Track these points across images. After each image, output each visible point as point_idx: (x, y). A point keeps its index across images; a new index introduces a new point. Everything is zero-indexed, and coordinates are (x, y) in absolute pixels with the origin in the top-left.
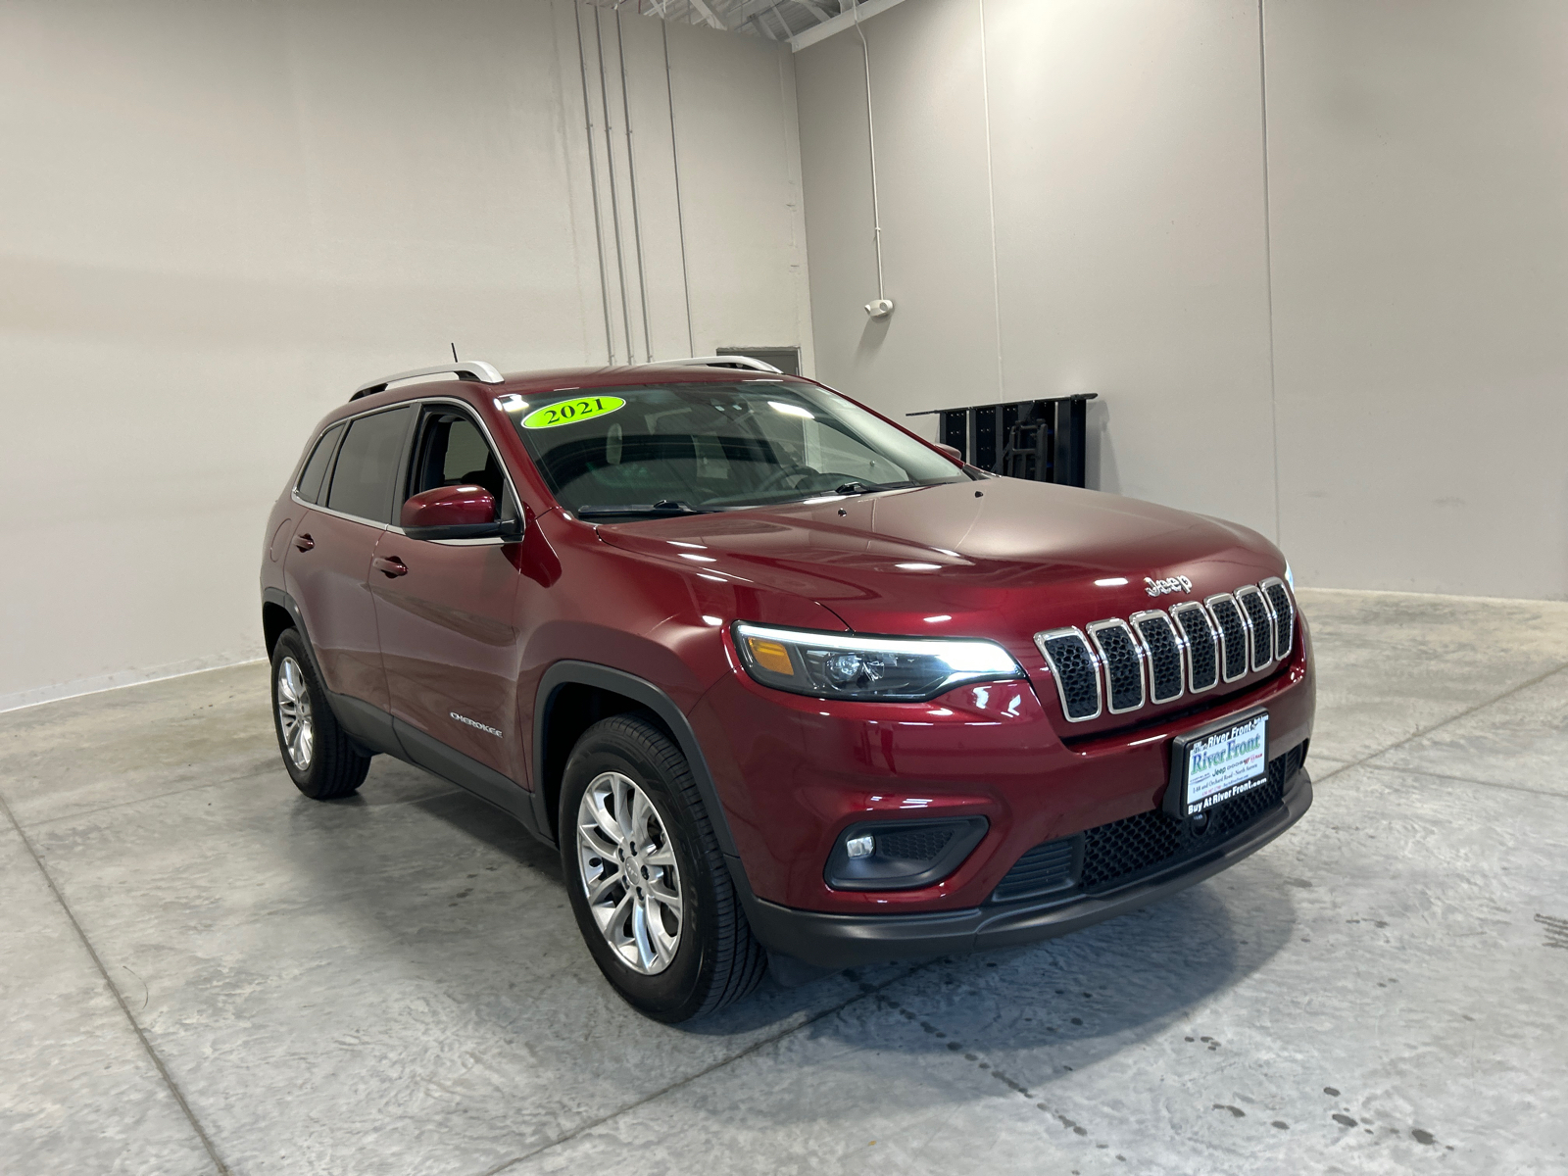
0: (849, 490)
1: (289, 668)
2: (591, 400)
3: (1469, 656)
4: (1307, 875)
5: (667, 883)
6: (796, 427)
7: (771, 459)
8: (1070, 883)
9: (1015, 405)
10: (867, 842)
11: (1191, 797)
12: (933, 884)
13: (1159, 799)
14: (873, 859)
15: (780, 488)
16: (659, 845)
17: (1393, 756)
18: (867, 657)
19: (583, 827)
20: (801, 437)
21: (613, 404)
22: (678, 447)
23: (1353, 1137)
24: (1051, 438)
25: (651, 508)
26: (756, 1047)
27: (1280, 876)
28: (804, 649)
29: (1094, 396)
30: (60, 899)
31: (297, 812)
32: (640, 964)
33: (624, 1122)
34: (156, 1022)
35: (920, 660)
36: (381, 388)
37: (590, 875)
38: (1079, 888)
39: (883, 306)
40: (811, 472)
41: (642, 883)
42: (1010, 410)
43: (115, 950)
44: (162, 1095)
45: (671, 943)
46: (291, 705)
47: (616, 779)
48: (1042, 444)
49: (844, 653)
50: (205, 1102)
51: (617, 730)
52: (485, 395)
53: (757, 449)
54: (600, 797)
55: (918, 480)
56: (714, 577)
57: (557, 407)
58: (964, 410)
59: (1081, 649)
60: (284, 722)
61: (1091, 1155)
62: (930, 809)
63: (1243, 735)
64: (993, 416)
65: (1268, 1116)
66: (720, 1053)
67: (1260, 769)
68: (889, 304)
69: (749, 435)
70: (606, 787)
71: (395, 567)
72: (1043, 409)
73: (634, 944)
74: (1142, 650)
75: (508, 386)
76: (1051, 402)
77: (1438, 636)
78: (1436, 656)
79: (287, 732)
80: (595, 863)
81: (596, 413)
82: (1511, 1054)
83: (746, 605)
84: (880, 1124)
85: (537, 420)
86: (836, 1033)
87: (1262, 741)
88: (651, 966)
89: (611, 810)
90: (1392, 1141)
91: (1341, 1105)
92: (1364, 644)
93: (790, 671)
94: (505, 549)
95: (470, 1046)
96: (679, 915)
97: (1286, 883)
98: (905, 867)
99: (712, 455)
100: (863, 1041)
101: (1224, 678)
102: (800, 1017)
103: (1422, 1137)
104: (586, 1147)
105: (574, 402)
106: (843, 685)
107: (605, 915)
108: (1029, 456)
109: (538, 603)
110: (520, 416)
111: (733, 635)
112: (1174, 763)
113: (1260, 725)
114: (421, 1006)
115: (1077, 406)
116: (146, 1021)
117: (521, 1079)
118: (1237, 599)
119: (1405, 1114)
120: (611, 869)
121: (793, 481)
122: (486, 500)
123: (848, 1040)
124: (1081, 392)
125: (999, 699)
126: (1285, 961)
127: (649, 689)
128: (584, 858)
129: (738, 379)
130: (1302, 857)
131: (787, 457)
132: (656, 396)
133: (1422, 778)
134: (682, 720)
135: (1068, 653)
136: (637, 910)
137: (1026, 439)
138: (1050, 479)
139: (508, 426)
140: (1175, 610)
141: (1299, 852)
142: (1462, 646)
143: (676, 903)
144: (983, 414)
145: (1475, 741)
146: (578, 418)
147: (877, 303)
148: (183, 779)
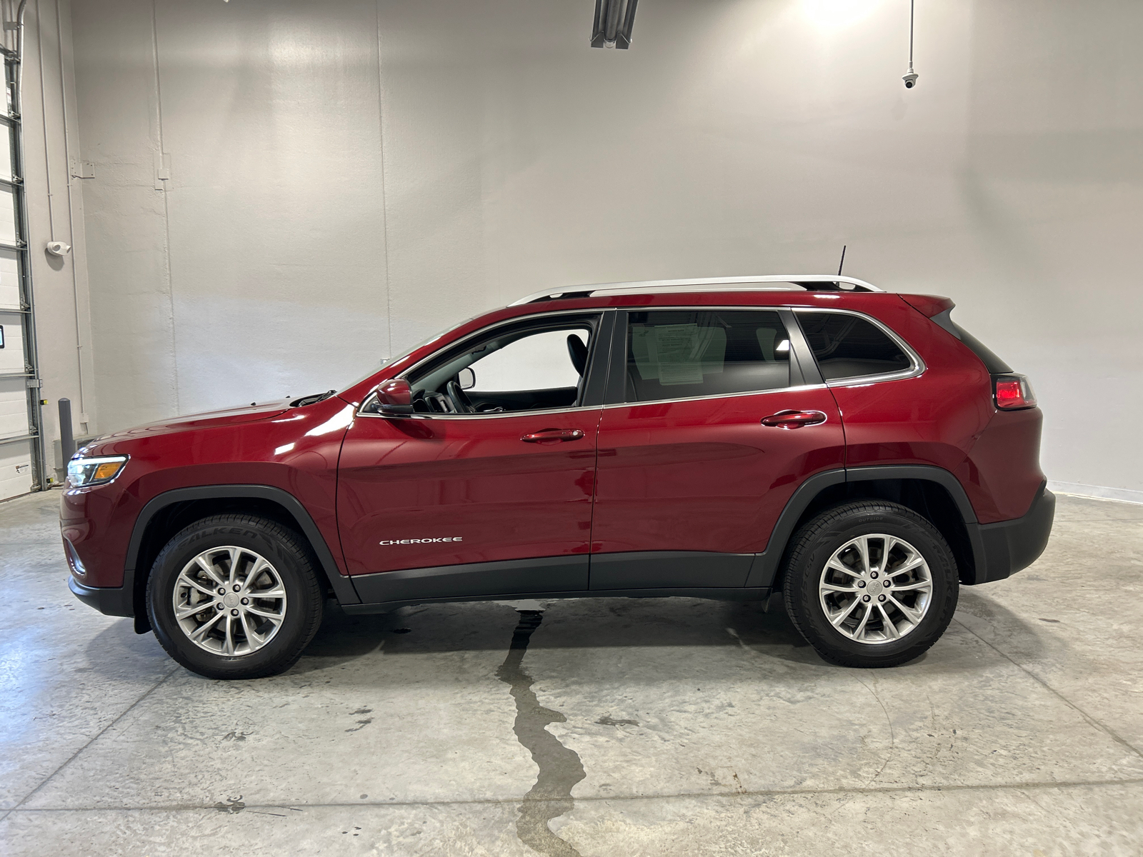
27: (96, 672)
97: (92, 669)
130: (81, 687)
141: (83, 689)
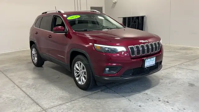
0: (108, 29)
1: (34, 50)
2: (76, 16)
3: (192, 54)
4: (163, 78)
5: (85, 74)
6: (102, 20)
7: (98, 24)
8: (131, 74)
9: (133, 17)
10: (108, 69)
11: (145, 66)
12: (115, 74)
13: (142, 66)
14: (109, 71)
15: (99, 28)
16: (84, 70)
17: (178, 66)
18: (109, 48)
19: (75, 68)
20: (102, 21)
21: (79, 16)
22: (86, 22)
23: (160, 102)
24: (138, 22)
25: (83, 30)
26: (95, 93)
28: (102, 47)
29: (145, 16)
30: (7, 77)
31: (34, 69)
32: (81, 84)
33: (80, 99)
34: (24, 89)
35: (115, 49)
36: (46, 13)
37: (75, 74)
38: (132, 75)
39: (115, 1)
40: (104, 26)
41: (82, 74)
42: (133, 18)
43: (16, 82)
44: (27, 96)
45: (85, 81)
46: (34, 55)
47: (79, 62)
48: (137, 23)
49: (107, 48)
50: (32, 96)
51: (79, 56)
52: (62, 14)
53: (96, 23)
54: (77, 65)
55: (117, 28)
56: (91, 38)
57: (71, 17)
58: (126, 17)
59: (133, 48)
60: (33, 57)
61: (131, 103)
62: (116, 65)
63: (152, 59)
64: (130, 19)
65: (151, 100)
66: (91, 93)
67: (154, 63)
68: (116, 1)
69: (95, 21)
70: (78, 63)
71: (50, 36)
72: (138, 18)
73: (81, 82)
74: (141, 49)
75: (65, 14)
76: (139, 17)
77: (189, 52)
78: (188, 54)
79: (33, 58)
80: (76, 73)
81: (77, 18)
82: (180, 96)
83: (95, 42)
84: (108, 100)
85: (69, 18)
86: (104, 92)
87: (155, 60)
88: (83, 84)
89: (78, 66)
90: (164, 102)
91: (160, 99)
92: (179, 52)
93: (100, 49)
94: (65, 35)
95: (61, 92)
96: (86, 77)
98: (112, 72)
99: (90, 23)
100: (107, 92)
101: (150, 52)
102: (100, 90)
103: (168, 102)
104: (76, 101)
105: (74, 16)
106: (106, 51)
107: (77, 79)
108: (135, 25)
109: (70, 41)
110: (67, 18)
111: (94, 45)
112: (144, 62)
113: (155, 58)
114: (55, 88)
115: (143, 17)
116: (22, 89)
117: (68, 95)
118: (153, 44)
119: (166, 100)
120: (78, 73)
121: (101, 27)
122: (63, 28)
123: (105, 92)
124: (143, 15)
125: (124, 53)
126: (157, 87)
127: (84, 52)
128: (75, 72)
129: (94, 13)
131: (100, 24)
132: (84, 15)
133: (180, 68)
134: (87, 55)
135: (132, 48)
136: (81, 77)
137: (135, 22)
138: (138, 29)
139: (65, 19)
140: (145, 44)
142: (191, 53)
143: (86, 76)
144: (129, 18)
145: (188, 64)
146: (74, 18)
147: (114, 1)
148: (18, 64)
